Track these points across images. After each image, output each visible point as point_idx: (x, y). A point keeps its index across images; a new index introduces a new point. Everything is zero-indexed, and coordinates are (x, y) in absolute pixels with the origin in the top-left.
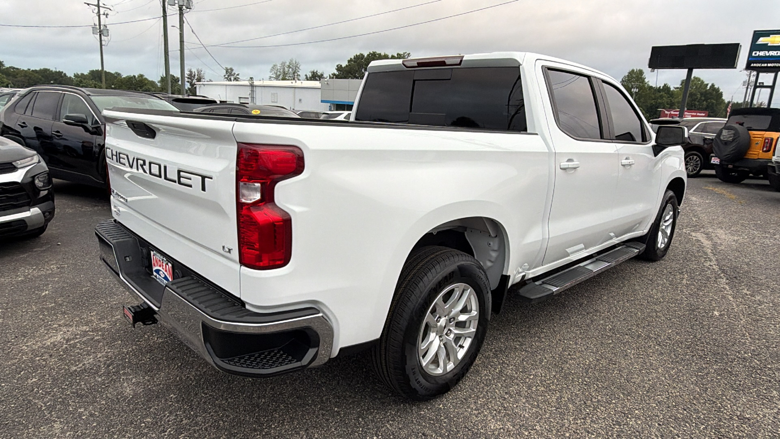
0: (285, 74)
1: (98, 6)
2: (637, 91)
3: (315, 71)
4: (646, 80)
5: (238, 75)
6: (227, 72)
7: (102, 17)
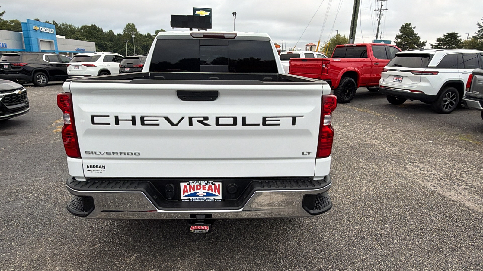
2: (135, 37)
4: (138, 31)
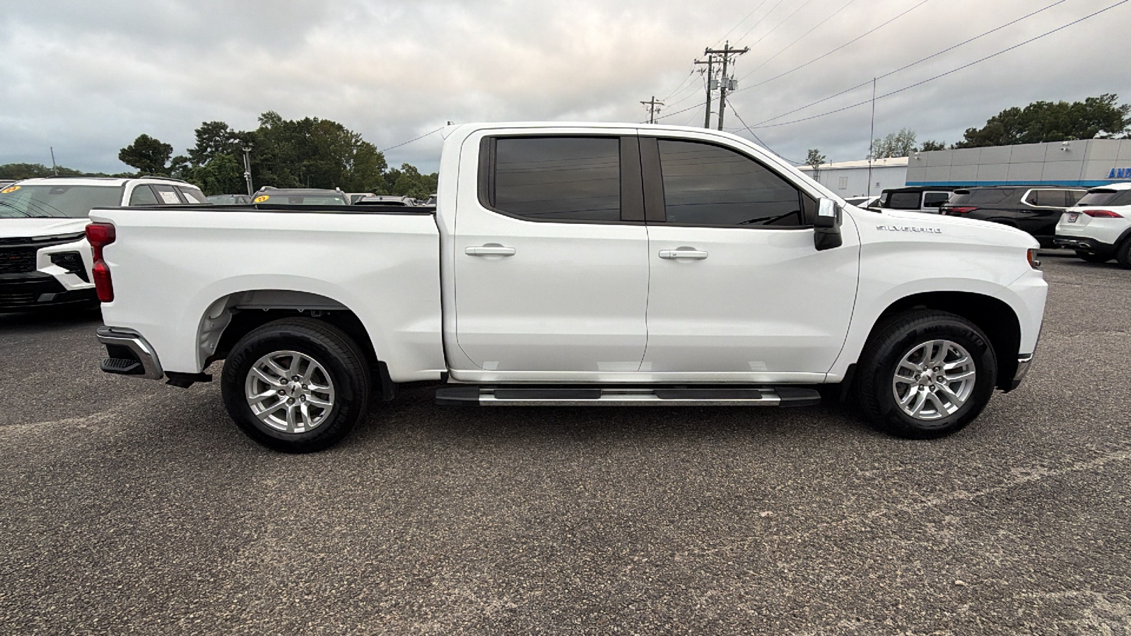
0: (890, 149)
1: (652, 103)
3: (931, 142)
5: (824, 157)
6: (810, 155)
7: (655, 113)
